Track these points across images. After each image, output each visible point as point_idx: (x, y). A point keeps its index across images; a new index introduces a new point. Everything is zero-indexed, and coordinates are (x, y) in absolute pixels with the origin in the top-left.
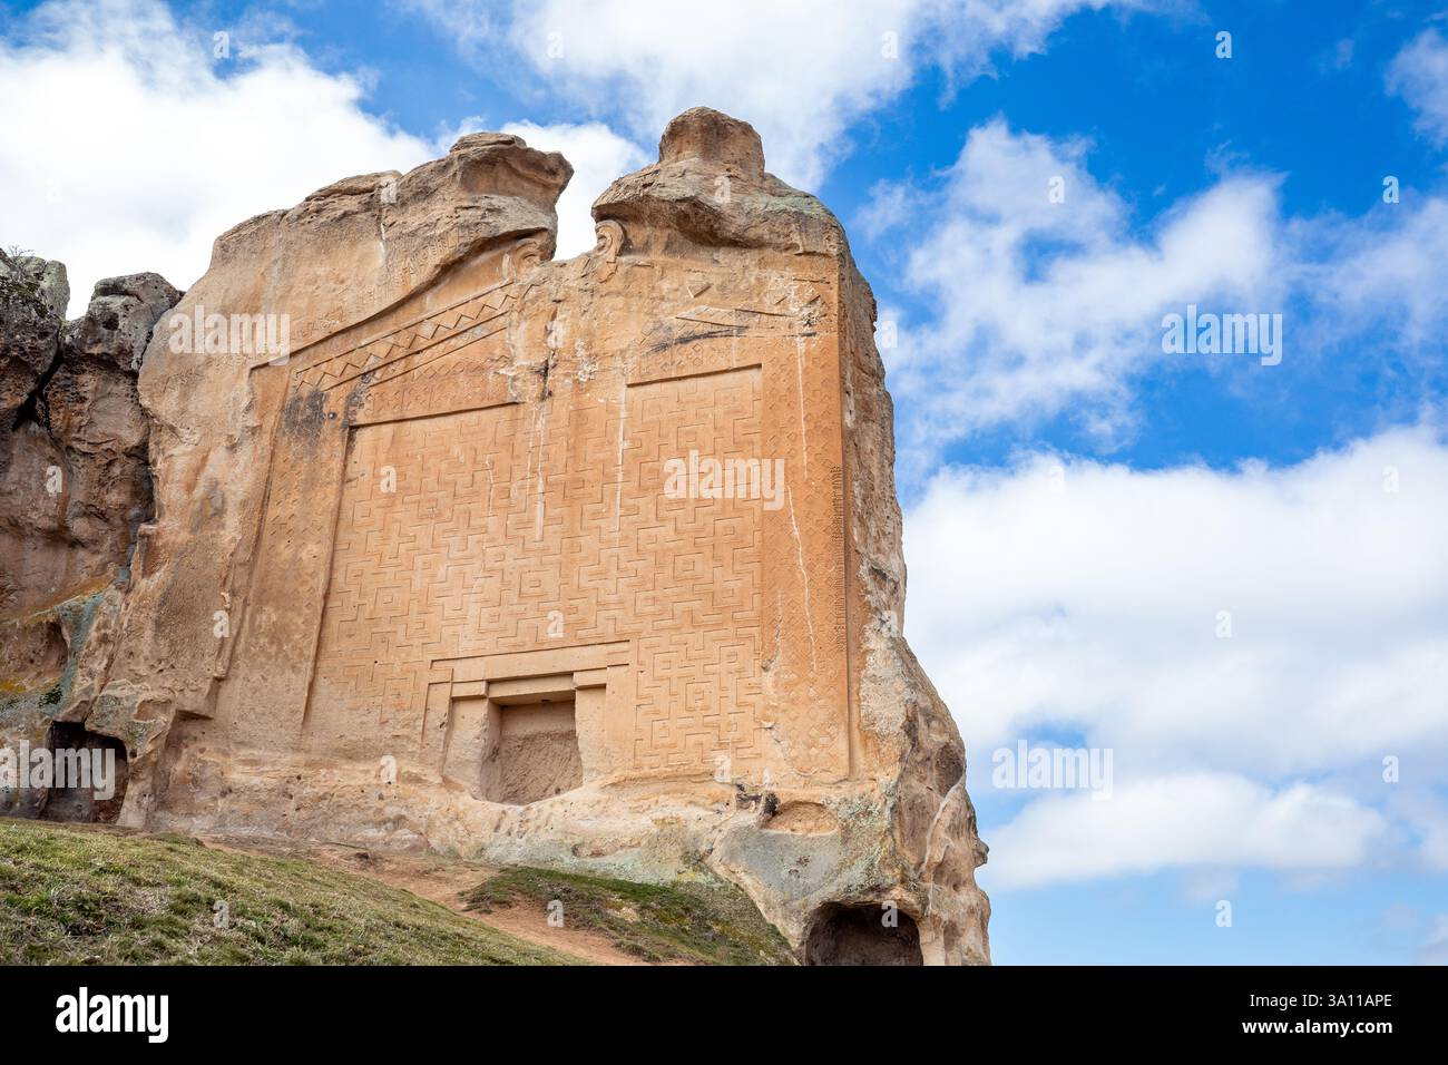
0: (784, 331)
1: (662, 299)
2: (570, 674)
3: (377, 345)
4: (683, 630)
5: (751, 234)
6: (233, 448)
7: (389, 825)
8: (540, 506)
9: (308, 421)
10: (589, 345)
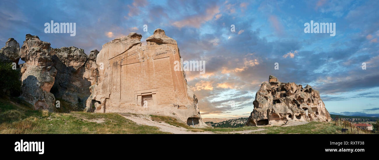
0: (171, 53)
1: (156, 50)
2: (151, 92)
3: (123, 56)
4: (164, 87)
5: (166, 42)
6: (108, 68)
8: (145, 73)
9: (116, 65)
10: (148, 55)
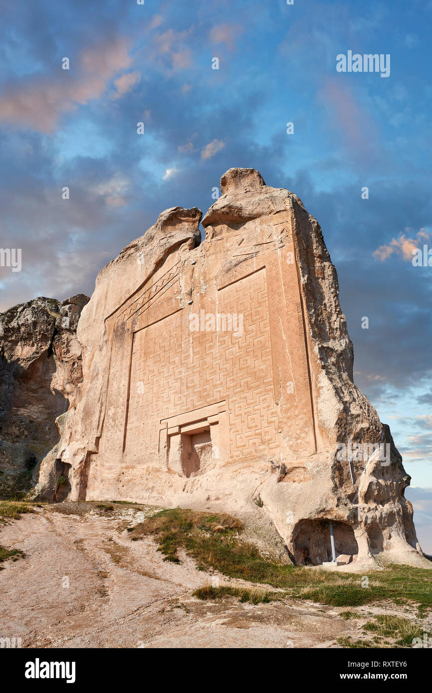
0: (273, 248)
1: (228, 250)
2: (205, 419)
3: (140, 298)
4: (245, 392)
5: (255, 212)
6: (101, 350)
7: (150, 490)
8: (191, 348)
9: (121, 334)
10: (205, 278)
